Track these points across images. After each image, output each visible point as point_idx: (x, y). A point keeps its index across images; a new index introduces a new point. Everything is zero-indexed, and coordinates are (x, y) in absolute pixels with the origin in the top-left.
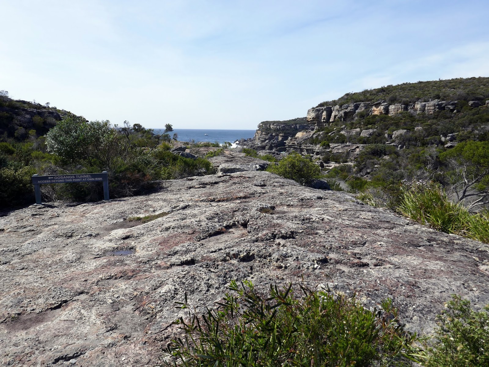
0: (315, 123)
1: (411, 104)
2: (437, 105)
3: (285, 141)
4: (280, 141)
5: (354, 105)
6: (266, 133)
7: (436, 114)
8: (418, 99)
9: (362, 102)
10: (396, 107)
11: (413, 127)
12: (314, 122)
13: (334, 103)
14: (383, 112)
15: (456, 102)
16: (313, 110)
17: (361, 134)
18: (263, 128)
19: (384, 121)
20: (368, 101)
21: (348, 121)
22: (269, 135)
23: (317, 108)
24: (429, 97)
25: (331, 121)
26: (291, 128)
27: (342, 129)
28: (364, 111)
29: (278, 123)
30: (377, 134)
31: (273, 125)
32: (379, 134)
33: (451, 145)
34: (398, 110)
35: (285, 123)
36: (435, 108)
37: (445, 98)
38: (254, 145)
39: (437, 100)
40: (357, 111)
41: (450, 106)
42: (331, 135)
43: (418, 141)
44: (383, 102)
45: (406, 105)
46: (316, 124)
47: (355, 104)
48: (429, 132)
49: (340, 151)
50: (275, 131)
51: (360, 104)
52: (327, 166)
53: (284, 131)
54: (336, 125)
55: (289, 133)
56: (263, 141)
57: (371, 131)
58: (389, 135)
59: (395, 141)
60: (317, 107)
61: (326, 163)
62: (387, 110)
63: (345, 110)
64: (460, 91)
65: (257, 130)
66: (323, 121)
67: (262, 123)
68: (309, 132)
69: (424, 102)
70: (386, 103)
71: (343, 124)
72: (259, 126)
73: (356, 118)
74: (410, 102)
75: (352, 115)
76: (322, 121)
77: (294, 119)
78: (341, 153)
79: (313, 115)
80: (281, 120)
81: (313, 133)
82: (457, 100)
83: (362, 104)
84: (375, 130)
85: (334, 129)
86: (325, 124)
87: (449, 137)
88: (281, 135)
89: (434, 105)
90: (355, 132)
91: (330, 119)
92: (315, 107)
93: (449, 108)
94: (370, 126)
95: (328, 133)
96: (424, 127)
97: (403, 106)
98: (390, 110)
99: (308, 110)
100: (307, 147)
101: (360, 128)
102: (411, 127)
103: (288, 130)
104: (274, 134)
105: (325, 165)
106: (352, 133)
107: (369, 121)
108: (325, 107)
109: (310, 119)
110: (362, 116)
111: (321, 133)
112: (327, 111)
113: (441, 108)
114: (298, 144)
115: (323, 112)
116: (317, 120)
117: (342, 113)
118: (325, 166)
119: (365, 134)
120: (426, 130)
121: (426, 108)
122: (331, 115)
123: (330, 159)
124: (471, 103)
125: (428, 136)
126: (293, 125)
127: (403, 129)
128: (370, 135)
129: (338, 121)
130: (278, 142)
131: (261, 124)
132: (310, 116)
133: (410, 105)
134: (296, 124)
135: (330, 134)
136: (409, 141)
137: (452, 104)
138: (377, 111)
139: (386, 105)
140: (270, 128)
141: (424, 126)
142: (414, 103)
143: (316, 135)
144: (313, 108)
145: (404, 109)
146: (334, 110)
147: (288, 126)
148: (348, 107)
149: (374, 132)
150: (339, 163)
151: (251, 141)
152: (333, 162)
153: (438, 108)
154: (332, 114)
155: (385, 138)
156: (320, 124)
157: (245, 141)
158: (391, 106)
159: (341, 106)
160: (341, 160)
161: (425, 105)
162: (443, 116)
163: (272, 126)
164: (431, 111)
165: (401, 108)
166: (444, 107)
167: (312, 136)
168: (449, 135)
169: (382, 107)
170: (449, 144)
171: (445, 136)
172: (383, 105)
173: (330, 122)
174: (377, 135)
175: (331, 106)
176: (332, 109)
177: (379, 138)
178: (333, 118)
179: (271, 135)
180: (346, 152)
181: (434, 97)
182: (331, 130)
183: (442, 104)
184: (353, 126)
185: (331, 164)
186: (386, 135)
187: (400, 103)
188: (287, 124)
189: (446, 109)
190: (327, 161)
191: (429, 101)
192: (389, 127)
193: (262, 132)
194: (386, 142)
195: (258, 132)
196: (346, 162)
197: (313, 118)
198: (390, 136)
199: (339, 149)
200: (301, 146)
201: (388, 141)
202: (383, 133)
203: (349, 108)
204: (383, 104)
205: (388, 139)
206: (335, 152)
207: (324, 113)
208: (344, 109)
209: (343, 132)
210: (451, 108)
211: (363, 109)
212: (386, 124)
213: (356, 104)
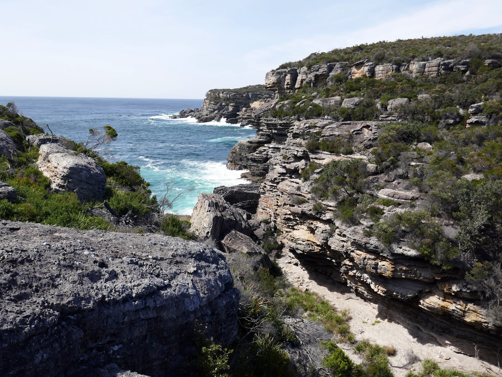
0: (276, 90)
1: (405, 64)
2: (442, 65)
3: (238, 113)
4: (230, 112)
5: (328, 66)
6: (215, 102)
7: (443, 77)
8: (413, 57)
9: (338, 61)
10: (384, 68)
11: (414, 94)
12: (275, 88)
13: (300, 64)
14: (368, 75)
15: (468, 60)
16: (273, 74)
17: (343, 104)
18: (211, 97)
19: (373, 86)
20: (345, 61)
21: (320, 87)
22: (218, 105)
23: (278, 71)
24: (429, 54)
25: (296, 86)
26: (242, 96)
27: (314, 97)
28: (340, 73)
29: (229, 91)
30: (364, 103)
31: (222, 93)
32: (368, 104)
33: (477, 119)
34: (387, 72)
35: (236, 91)
36: (439, 69)
37: (451, 57)
38: (202, 116)
39: (440, 58)
40: (331, 74)
41: (460, 66)
42: (300, 105)
43: (426, 114)
44: (367, 62)
45: (399, 65)
46: (277, 92)
47: (328, 64)
48: (441, 102)
49: (337, 133)
50: (224, 100)
51: (335, 65)
52: (316, 158)
53: (235, 101)
54: (304, 92)
55: (240, 103)
56: (211, 112)
57: (356, 100)
58: (382, 105)
59: (393, 114)
60: (278, 69)
61: (314, 152)
62: (372, 72)
63: (316, 72)
64: (472, 46)
65: (205, 99)
66: (287, 88)
67: (210, 91)
68: (269, 101)
69: (422, 61)
70: (370, 63)
71: (315, 90)
72: (207, 95)
73: (330, 83)
74: (403, 62)
75: (324, 80)
76: (285, 86)
77: (245, 86)
78: (339, 136)
79: (273, 79)
80: (231, 88)
81: (275, 103)
82: (469, 58)
83: (338, 65)
84: (362, 98)
85: (303, 97)
86: (288, 91)
87: (472, 108)
88: (232, 104)
89: (439, 65)
90: (333, 101)
91: (295, 84)
92: (275, 69)
93: (459, 69)
94: (353, 93)
95: (296, 103)
96: (433, 95)
97: (395, 66)
98: (376, 72)
99: (266, 73)
100: (268, 121)
101: (339, 95)
102: (413, 95)
103: (239, 99)
104: (223, 104)
105: (311, 156)
106: (330, 102)
107: (352, 87)
108: (289, 69)
109: (269, 84)
110: (339, 80)
111: (286, 102)
112: (291, 74)
113: (448, 68)
114: (255, 116)
115: (286, 75)
116: (278, 86)
117: (311, 76)
118: (312, 158)
119: (348, 103)
120: (435, 99)
121: (426, 69)
122: (296, 79)
123: (321, 147)
124: (488, 61)
125: (439, 108)
126: (244, 94)
127: (402, 97)
128: (356, 105)
129: (306, 87)
130: (228, 112)
131: (209, 93)
132: (269, 81)
133: (403, 65)
134: (248, 92)
135: (298, 104)
136: (414, 114)
137: (463, 64)
138: (357, 73)
139: (372, 65)
140: (219, 97)
141: (433, 93)
142: (409, 62)
143: (279, 106)
144: (273, 71)
145: (396, 70)
146: (300, 73)
147: (240, 94)
148: (319, 68)
149: (361, 102)
150: (338, 154)
151: (198, 112)
152: (326, 153)
153: (443, 69)
154: (298, 78)
155: (377, 109)
156: (281, 91)
157: (192, 111)
158: (378, 66)
159: (309, 68)
160: (342, 149)
161: (424, 66)
162: (454, 80)
163: (221, 95)
164: (432, 74)
165: (391, 69)
166: (452, 67)
167: (274, 106)
168: (472, 105)
169: (366, 69)
170: (473, 119)
171: (465, 106)
172: (367, 66)
173: (296, 89)
174: (365, 105)
175: (296, 68)
176: (298, 71)
177: (368, 110)
178: (300, 83)
179: (221, 105)
180: (349, 135)
181: (435, 54)
182: (299, 99)
183: (450, 63)
184: (328, 93)
185: (323, 156)
186: (379, 106)
187: (390, 62)
188: (237, 92)
189: (454, 70)
190: (314, 148)
191: (428, 60)
192: (380, 95)
193: (210, 101)
194: (381, 116)
195: (206, 101)
196: (351, 153)
197: (274, 83)
198: (384, 107)
199: (332, 129)
200: (260, 120)
201: (382, 114)
202: (373, 102)
203: (321, 71)
204: (367, 64)
205: (382, 111)
206: (327, 134)
207: (288, 77)
208: (313, 71)
209: (317, 102)
210: (462, 69)
211: (339, 71)
212: (376, 90)
213: (330, 65)
